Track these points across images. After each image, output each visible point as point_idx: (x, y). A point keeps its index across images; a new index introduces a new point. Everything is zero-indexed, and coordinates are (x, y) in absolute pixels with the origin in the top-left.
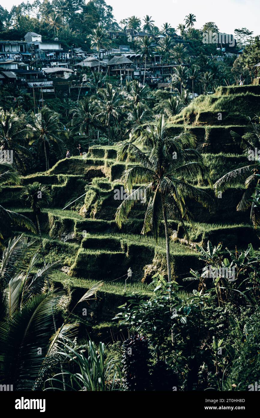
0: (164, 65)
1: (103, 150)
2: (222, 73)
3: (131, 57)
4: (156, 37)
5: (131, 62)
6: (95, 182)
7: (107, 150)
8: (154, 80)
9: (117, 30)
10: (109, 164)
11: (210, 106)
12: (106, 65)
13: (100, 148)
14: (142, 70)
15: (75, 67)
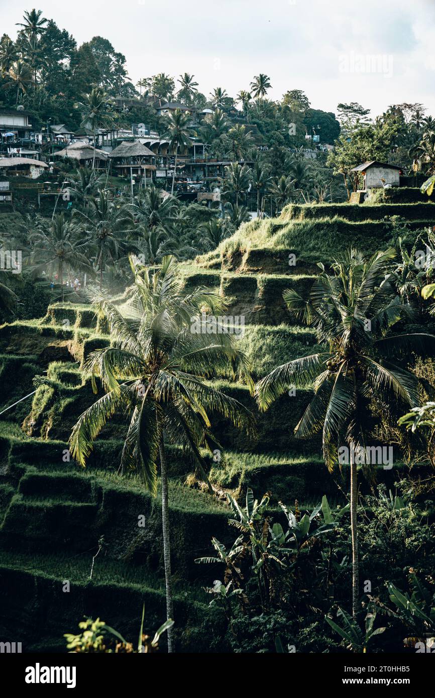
0: (209, 160)
1: (73, 311)
2: (311, 178)
3: (151, 144)
4: (200, 112)
5: (151, 153)
6: (53, 370)
7: (80, 312)
8: (191, 186)
9: (132, 97)
10: (82, 337)
11: (268, 239)
12: (106, 156)
13: (68, 308)
14: (170, 169)
15: (52, 159)
